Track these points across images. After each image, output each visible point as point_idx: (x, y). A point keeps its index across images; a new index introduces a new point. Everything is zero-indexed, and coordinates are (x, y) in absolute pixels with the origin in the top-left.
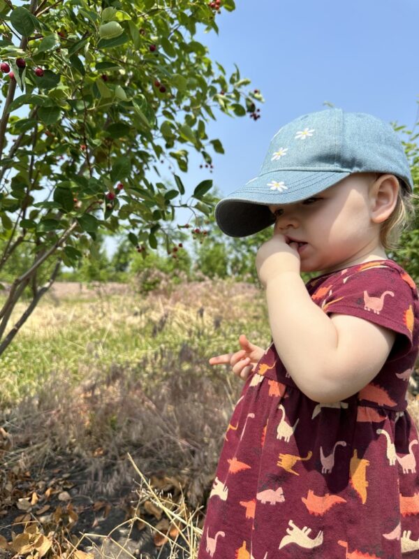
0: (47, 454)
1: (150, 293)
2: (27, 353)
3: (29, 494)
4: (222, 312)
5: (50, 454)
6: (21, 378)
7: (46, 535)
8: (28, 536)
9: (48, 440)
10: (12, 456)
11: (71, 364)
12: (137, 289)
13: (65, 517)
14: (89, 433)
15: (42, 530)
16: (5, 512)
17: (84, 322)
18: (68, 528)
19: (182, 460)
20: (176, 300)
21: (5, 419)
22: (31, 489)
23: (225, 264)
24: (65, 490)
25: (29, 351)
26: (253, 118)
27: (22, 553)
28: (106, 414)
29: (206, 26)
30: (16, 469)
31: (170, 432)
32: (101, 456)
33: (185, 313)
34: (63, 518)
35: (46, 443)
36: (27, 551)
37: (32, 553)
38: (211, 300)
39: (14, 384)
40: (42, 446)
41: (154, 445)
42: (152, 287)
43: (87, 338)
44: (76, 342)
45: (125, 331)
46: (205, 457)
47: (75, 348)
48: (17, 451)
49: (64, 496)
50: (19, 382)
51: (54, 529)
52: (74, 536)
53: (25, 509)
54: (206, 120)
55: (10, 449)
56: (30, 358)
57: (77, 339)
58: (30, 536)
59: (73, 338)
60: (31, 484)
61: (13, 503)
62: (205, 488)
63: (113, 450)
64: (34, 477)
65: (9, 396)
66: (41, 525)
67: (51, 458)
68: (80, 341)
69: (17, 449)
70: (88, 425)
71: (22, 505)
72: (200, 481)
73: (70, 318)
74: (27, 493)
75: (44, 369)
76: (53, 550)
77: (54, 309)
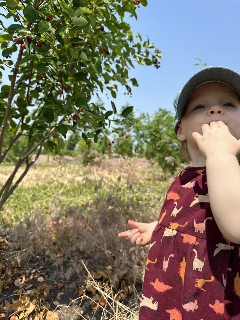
0: (31, 254)
1: (89, 163)
2: (18, 196)
3: (20, 277)
4: (129, 176)
5: (32, 255)
6: (16, 210)
7: (32, 301)
8: (21, 302)
9: (31, 247)
10: (10, 255)
11: (44, 204)
12: (82, 161)
13: (42, 292)
14: (55, 244)
15: (29, 298)
16: (8, 287)
17: (51, 179)
18: (44, 298)
19: (107, 261)
20: (103, 168)
21: (7, 234)
22: (22, 274)
23: (131, 148)
24: (41, 276)
25: (20, 195)
26: (156, 67)
27: (18, 311)
28: (65, 233)
29: (130, 14)
30: (13, 263)
31: (101, 245)
32: (61, 257)
33: (109, 176)
34: (41, 292)
35: (30, 249)
36: (21, 310)
37: (24, 311)
38: (124, 169)
39: (12, 214)
40: (28, 250)
41: (92, 252)
42: (90, 160)
43: (53, 188)
44: (47, 190)
45: (74, 185)
46: (121, 260)
47: (46, 194)
48: (14, 252)
49: (41, 279)
50: (14, 213)
51: (36, 298)
52: (47, 302)
53: (19, 285)
54: (129, 69)
55: (10, 251)
56: (20, 199)
57: (47, 188)
58: (23, 302)
59: (45, 188)
60: (22, 272)
61: (12, 282)
62: (120, 278)
63: (68, 254)
64: (23, 267)
65: (9, 220)
66: (28, 296)
67: (33, 257)
68: (48, 190)
69: (14, 251)
70: (54, 239)
71: (17, 283)
72: (118, 274)
73: (43, 176)
74: (19, 276)
75: (29, 205)
76: (36, 310)
77: (34, 170)
